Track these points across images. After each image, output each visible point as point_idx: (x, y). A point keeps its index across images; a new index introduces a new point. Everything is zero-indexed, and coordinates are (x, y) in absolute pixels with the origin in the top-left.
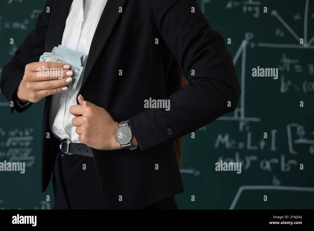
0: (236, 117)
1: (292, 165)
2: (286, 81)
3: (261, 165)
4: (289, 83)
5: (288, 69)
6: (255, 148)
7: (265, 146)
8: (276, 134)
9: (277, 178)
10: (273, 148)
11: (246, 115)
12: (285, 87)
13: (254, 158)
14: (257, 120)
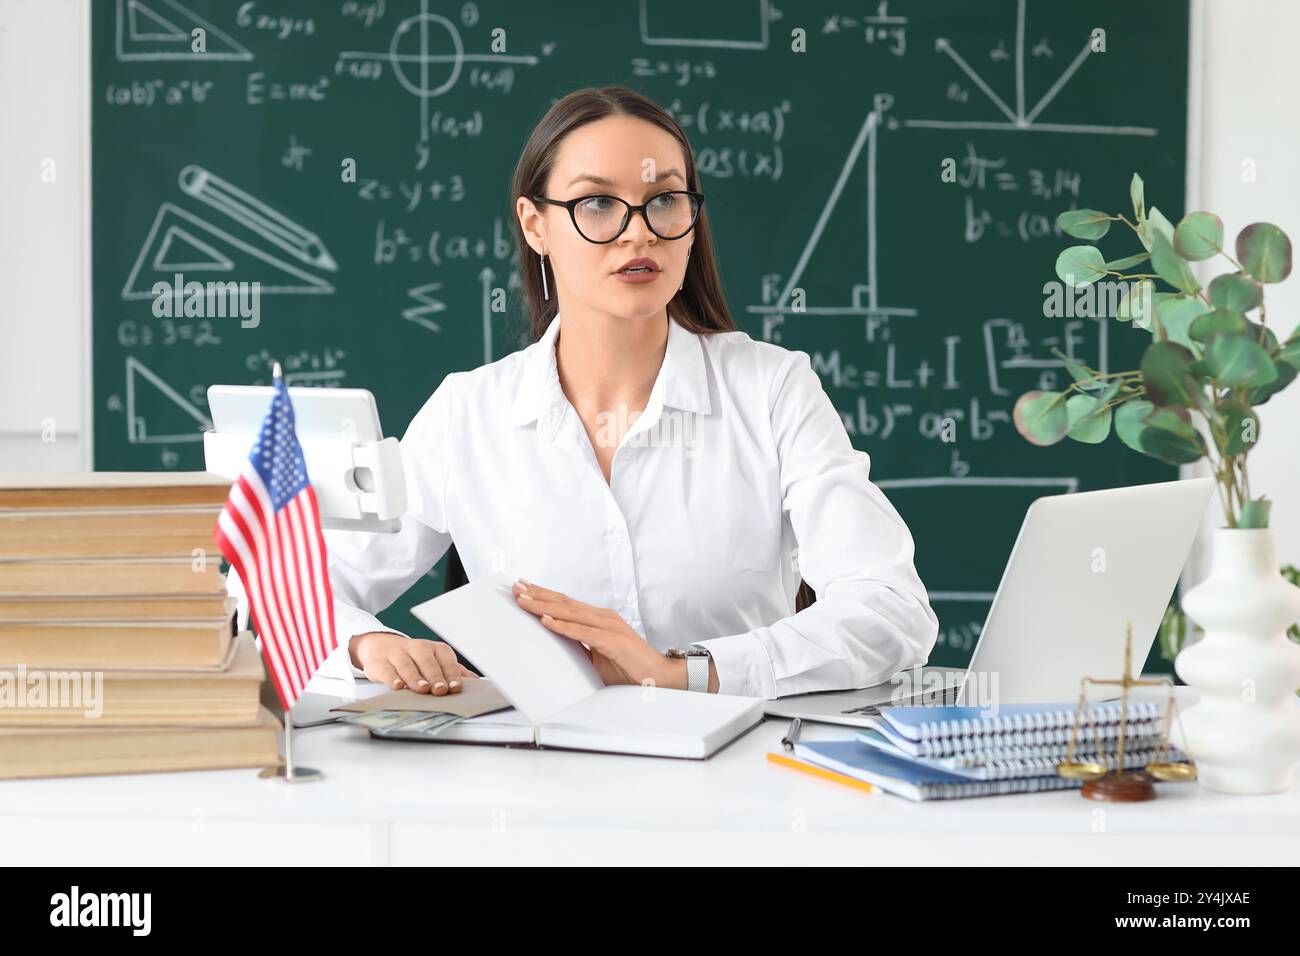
0: (856, 308)
1: (997, 424)
2: (977, 215)
3: (923, 427)
4: (986, 217)
5: (982, 182)
6: (907, 384)
7: (930, 379)
8: (957, 346)
9: (961, 458)
10: (951, 382)
11: (881, 303)
12: (976, 229)
13: (904, 409)
14: (910, 312)
